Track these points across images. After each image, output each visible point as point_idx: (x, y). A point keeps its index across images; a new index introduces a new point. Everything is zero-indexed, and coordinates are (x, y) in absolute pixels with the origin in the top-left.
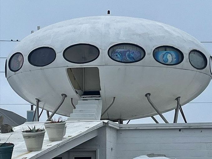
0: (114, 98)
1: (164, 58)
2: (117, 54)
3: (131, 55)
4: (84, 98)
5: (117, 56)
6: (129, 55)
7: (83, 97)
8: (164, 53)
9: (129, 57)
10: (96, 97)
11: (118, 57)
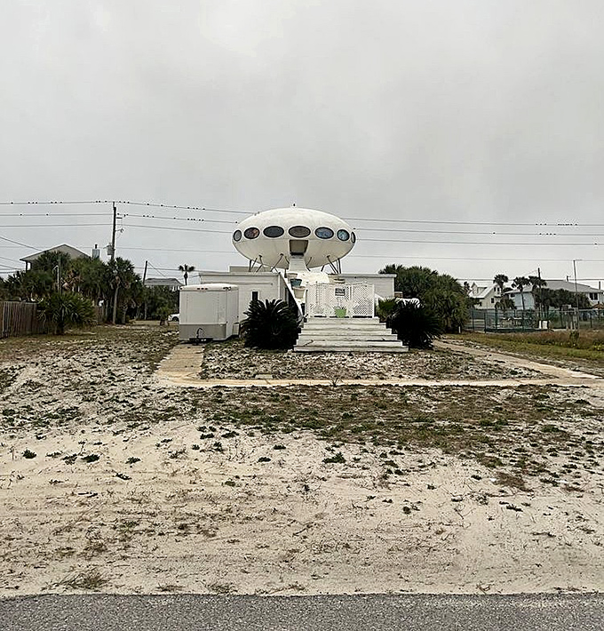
0: (311, 257)
1: (341, 237)
2: (319, 233)
4: (293, 257)
6: (325, 234)
8: (341, 234)
9: (325, 236)
10: (301, 256)
11: (320, 235)
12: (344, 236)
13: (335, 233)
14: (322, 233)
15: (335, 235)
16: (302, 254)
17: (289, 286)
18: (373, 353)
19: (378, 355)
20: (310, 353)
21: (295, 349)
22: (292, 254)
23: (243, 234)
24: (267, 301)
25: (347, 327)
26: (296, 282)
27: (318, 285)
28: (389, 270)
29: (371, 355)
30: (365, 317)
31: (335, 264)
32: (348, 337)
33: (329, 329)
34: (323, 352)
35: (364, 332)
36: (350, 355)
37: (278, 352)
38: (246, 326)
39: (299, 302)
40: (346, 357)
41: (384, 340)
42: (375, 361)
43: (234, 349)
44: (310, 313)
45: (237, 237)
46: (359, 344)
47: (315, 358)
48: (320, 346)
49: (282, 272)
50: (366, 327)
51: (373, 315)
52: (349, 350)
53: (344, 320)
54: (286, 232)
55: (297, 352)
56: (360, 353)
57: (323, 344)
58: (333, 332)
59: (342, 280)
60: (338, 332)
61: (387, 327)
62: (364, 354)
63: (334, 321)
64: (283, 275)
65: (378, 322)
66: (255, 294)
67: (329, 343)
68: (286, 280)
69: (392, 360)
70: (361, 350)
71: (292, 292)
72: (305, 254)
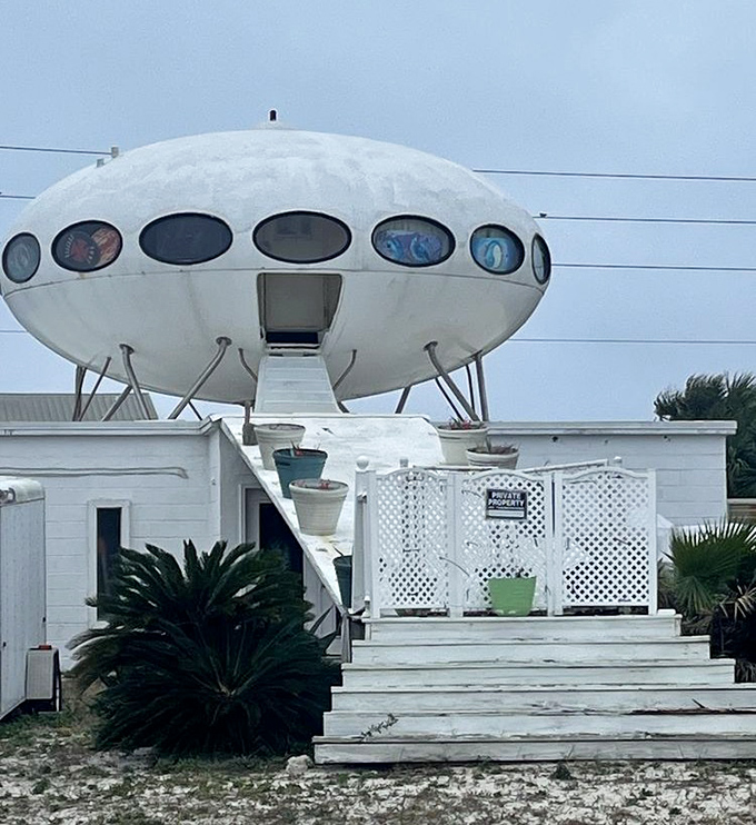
0: (355, 351)
1: (487, 257)
2: (389, 242)
3: (422, 245)
4: (274, 351)
5: (389, 246)
6: (417, 247)
7: (273, 348)
8: (487, 243)
9: (417, 252)
10: (308, 347)
11: (391, 251)
12: (499, 253)
13: (462, 238)
14: (402, 243)
15: (462, 252)
16: (309, 338)
17: (270, 480)
18: (656, 763)
19: (681, 773)
20: (384, 768)
21: (322, 754)
22: (272, 337)
23: (46, 250)
24: (190, 549)
25: (536, 654)
26: (299, 464)
27: (411, 477)
28: (699, 402)
29: (651, 773)
30: (615, 611)
31: (459, 377)
32: (545, 700)
33: (461, 666)
34: (442, 766)
35: (615, 677)
36: (562, 774)
37: (247, 769)
38: (100, 657)
39: (321, 555)
40: (542, 782)
41: (702, 711)
42: (669, 796)
43: (44, 759)
44: (379, 595)
45: (20, 261)
46: (600, 727)
47: (414, 789)
48: (427, 740)
49: (234, 420)
50: (627, 655)
51: (651, 601)
52: (554, 752)
53: (527, 627)
54: (243, 241)
55: (329, 765)
56: (600, 766)
57: (441, 729)
58: (479, 679)
59: (501, 448)
60: (503, 679)
61: (715, 654)
62: (625, 769)
63: (482, 630)
64: (236, 430)
65: (674, 632)
66: (109, 521)
67: (467, 727)
68: (253, 454)
69: (743, 793)
70: (609, 752)
71: (288, 509)
72: (331, 338)
